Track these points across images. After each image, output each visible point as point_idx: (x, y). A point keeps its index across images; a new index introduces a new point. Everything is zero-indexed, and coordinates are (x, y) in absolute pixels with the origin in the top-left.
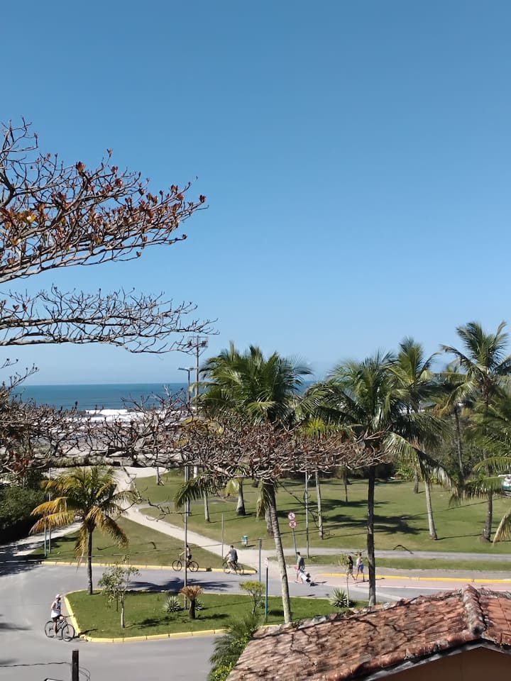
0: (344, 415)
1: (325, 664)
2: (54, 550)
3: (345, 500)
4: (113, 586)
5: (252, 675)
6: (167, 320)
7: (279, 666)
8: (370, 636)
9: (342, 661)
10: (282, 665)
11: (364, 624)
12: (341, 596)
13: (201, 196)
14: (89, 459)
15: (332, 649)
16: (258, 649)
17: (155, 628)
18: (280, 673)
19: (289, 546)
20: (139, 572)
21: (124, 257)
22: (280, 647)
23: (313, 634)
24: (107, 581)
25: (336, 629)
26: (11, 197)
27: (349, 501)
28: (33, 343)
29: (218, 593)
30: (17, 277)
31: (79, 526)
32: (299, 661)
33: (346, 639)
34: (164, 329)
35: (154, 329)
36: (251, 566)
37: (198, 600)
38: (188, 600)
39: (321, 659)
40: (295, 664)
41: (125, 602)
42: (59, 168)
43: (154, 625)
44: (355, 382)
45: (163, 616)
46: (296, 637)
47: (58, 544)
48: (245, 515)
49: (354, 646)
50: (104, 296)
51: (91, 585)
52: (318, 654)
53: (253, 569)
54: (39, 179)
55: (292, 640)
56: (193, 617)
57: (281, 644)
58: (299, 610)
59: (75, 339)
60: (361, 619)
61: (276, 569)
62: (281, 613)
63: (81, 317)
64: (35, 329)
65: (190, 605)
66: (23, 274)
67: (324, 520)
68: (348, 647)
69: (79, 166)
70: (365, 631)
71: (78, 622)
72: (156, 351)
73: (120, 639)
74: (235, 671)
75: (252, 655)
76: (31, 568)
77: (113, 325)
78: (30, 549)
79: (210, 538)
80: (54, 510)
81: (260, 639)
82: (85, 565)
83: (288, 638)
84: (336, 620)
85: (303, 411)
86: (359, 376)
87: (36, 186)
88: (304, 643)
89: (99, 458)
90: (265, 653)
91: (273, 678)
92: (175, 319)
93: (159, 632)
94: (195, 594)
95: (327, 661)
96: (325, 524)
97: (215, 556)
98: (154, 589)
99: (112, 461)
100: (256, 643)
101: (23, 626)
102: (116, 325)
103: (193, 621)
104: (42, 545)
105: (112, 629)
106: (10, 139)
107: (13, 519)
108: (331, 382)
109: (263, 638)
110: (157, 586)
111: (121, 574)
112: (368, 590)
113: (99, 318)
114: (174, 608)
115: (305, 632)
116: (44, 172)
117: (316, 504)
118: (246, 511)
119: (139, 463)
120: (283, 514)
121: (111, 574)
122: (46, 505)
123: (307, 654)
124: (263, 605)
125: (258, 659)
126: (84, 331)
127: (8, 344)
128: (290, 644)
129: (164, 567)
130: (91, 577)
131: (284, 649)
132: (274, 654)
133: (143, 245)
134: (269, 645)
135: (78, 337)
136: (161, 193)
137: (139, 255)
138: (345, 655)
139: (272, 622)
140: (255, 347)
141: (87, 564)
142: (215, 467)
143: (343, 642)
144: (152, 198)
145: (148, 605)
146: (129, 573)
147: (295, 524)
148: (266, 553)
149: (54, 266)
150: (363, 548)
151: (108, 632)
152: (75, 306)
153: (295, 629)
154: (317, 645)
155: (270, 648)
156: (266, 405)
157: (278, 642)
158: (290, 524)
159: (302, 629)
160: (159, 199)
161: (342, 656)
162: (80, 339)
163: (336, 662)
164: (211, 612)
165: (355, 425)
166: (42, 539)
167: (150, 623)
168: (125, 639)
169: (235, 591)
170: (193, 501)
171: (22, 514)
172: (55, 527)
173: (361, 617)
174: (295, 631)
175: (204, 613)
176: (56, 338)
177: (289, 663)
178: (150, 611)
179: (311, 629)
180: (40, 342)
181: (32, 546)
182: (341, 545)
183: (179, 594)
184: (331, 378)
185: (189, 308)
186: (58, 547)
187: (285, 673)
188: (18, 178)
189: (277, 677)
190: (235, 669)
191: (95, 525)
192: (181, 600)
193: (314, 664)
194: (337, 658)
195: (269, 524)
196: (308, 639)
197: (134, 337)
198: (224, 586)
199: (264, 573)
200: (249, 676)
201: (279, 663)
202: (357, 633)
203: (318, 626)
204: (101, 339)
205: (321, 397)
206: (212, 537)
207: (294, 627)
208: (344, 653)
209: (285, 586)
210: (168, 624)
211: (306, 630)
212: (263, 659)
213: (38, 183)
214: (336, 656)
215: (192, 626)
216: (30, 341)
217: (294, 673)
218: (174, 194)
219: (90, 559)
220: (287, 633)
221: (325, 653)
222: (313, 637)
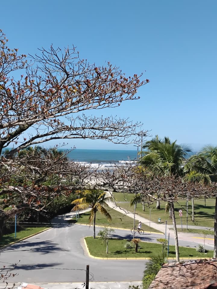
0: (206, 170)
1: (194, 283)
2: (80, 219)
3: (204, 205)
4: (104, 236)
5: (161, 284)
6: (130, 130)
7: (174, 281)
8: (215, 272)
9: (202, 282)
10: (175, 281)
11: (212, 266)
12: (201, 248)
13: (147, 80)
14: (96, 187)
15: (197, 276)
16: (164, 272)
17: (120, 255)
18: (174, 284)
19: (179, 224)
20: (115, 231)
21: (113, 106)
22: (175, 272)
23: (189, 268)
24: (101, 234)
25: (199, 267)
26: (67, 77)
27: (206, 206)
28: (74, 138)
29: (147, 242)
30: (69, 113)
31: (90, 209)
32: (182, 279)
33: (204, 272)
34: (129, 133)
35: (124, 133)
36: (162, 232)
37: (139, 244)
38: (135, 244)
39: (192, 280)
40: (181, 281)
41: (108, 243)
42: (87, 65)
43: (120, 254)
44: (212, 155)
45: (124, 250)
46: (182, 268)
47: (82, 216)
48: (160, 209)
49: (207, 276)
50: (104, 119)
51: (95, 235)
52: (191, 277)
53: (163, 233)
54: (79, 70)
55: (180, 270)
56: (137, 252)
57: (175, 271)
58: (183, 252)
59: (92, 137)
60: (211, 264)
61: (173, 233)
62: (174, 253)
63: (94, 127)
64: (75, 132)
65: (135, 246)
66: (71, 112)
67: (195, 213)
68: (204, 276)
69: (96, 69)
70: (212, 269)
71: (89, 250)
72: (125, 143)
73: (106, 258)
74: (155, 281)
75: (162, 275)
76: (71, 225)
77: (107, 130)
78: (71, 217)
79: (145, 218)
80: (81, 203)
81: (165, 267)
82: (92, 226)
83: (178, 269)
84: (199, 263)
85: (188, 168)
86: (214, 153)
87: (77, 73)
88: (185, 272)
89: (100, 187)
90: (168, 274)
91: (171, 286)
92: (133, 129)
93: (122, 257)
94: (138, 242)
95: (195, 281)
96: (195, 215)
97: (147, 226)
98: (121, 238)
99: (105, 189)
100: (164, 269)
101: (67, 250)
102: (109, 130)
103: (137, 253)
104: (75, 216)
105: (103, 254)
106: (67, 54)
107: (64, 205)
108: (200, 155)
109: (167, 267)
110: (122, 237)
111: (107, 231)
112: (214, 246)
113: (101, 128)
114: (129, 247)
115: (185, 267)
116: (81, 67)
117: (192, 206)
118: (160, 207)
119: (116, 190)
120: (177, 210)
121: (103, 231)
122: (77, 200)
123: (186, 277)
124: (167, 249)
125: (164, 277)
126: (95, 134)
127: (64, 138)
128: (179, 272)
129: (125, 229)
130: (95, 232)
131: (176, 274)
132: (172, 275)
133: (121, 101)
134: (169, 271)
135: (93, 136)
136: (130, 77)
137: (119, 105)
138: (203, 279)
139: (170, 257)
140: (167, 137)
141: (93, 226)
142: (149, 194)
143: (202, 273)
144: (126, 79)
145: (118, 245)
146: (110, 231)
147: (182, 215)
148: (169, 226)
149: (84, 109)
150: (211, 227)
151: (101, 255)
152: (92, 122)
153: (181, 265)
154: (191, 273)
155: (170, 272)
156: (171, 164)
157: (174, 270)
158: (180, 215)
159: (184, 265)
160: (129, 79)
161: (202, 280)
162: (93, 137)
163: (199, 282)
164: (144, 250)
165: (211, 175)
166: (75, 214)
167: (118, 253)
168: (108, 258)
169: (155, 242)
170: (138, 204)
171: (68, 203)
172: (81, 209)
173: (210, 262)
174: (181, 266)
175: (141, 250)
176: (84, 137)
177: (178, 280)
178: (118, 247)
179: (188, 266)
180: (77, 138)
181: (71, 216)
182: (202, 225)
183: (131, 242)
184: (200, 153)
185: (140, 125)
186: (82, 217)
187: (176, 284)
188: (70, 69)
189: (173, 286)
190: (154, 280)
191: (97, 210)
192: (132, 244)
193: (189, 282)
194: (199, 280)
195: (170, 214)
196: (187, 270)
197: (116, 137)
198: (150, 239)
199: (167, 235)
200: (160, 284)
201: (174, 280)
202: (209, 270)
203: (191, 265)
204: (102, 137)
205: (195, 162)
206: (146, 218)
207: (180, 264)
208: (203, 278)
209: (177, 242)
210: (126, 254)
211: (186, 266)
212: (167, 277)
213: (78, 72)
214: (199, 279)
215: (136, 255)
216: (73, 137)
217: (180, 285)
218: (135, 78)
219: (95, 223)
220: (178, 266)
221: (194, 278)
222: (189, 269)
